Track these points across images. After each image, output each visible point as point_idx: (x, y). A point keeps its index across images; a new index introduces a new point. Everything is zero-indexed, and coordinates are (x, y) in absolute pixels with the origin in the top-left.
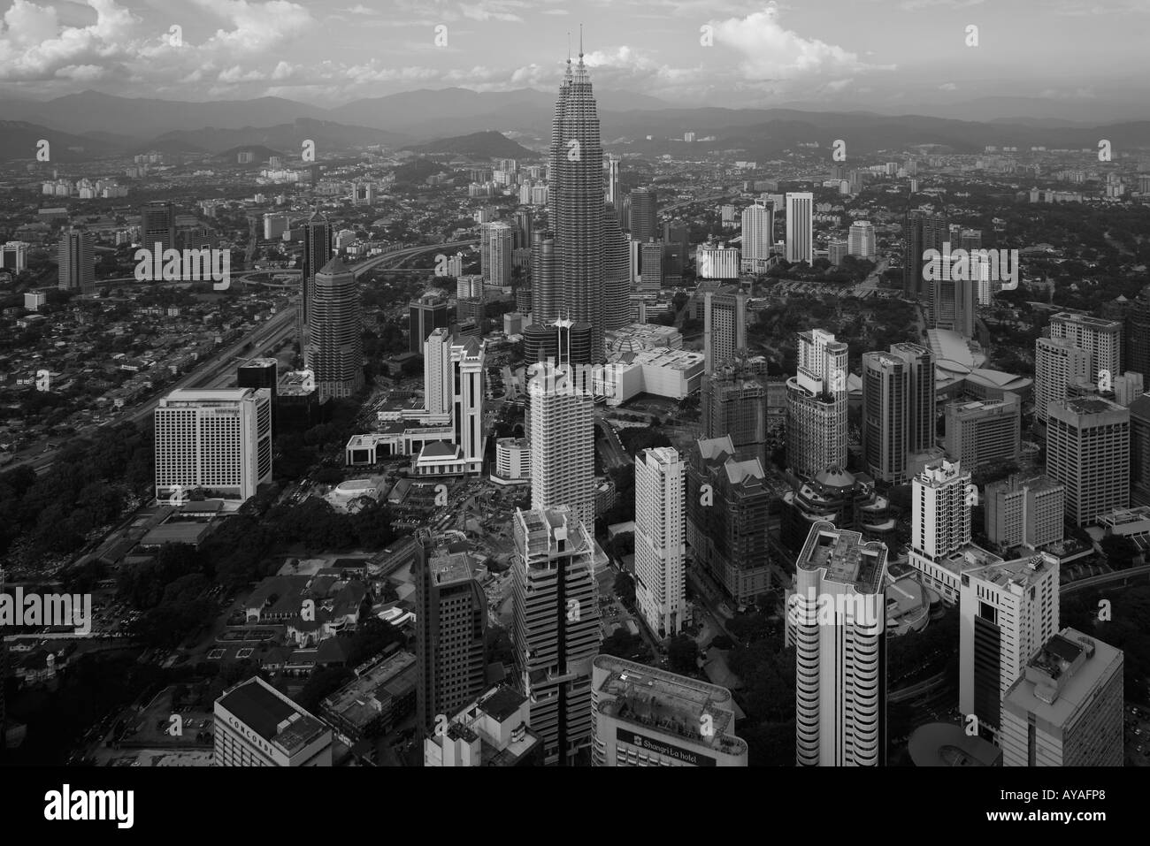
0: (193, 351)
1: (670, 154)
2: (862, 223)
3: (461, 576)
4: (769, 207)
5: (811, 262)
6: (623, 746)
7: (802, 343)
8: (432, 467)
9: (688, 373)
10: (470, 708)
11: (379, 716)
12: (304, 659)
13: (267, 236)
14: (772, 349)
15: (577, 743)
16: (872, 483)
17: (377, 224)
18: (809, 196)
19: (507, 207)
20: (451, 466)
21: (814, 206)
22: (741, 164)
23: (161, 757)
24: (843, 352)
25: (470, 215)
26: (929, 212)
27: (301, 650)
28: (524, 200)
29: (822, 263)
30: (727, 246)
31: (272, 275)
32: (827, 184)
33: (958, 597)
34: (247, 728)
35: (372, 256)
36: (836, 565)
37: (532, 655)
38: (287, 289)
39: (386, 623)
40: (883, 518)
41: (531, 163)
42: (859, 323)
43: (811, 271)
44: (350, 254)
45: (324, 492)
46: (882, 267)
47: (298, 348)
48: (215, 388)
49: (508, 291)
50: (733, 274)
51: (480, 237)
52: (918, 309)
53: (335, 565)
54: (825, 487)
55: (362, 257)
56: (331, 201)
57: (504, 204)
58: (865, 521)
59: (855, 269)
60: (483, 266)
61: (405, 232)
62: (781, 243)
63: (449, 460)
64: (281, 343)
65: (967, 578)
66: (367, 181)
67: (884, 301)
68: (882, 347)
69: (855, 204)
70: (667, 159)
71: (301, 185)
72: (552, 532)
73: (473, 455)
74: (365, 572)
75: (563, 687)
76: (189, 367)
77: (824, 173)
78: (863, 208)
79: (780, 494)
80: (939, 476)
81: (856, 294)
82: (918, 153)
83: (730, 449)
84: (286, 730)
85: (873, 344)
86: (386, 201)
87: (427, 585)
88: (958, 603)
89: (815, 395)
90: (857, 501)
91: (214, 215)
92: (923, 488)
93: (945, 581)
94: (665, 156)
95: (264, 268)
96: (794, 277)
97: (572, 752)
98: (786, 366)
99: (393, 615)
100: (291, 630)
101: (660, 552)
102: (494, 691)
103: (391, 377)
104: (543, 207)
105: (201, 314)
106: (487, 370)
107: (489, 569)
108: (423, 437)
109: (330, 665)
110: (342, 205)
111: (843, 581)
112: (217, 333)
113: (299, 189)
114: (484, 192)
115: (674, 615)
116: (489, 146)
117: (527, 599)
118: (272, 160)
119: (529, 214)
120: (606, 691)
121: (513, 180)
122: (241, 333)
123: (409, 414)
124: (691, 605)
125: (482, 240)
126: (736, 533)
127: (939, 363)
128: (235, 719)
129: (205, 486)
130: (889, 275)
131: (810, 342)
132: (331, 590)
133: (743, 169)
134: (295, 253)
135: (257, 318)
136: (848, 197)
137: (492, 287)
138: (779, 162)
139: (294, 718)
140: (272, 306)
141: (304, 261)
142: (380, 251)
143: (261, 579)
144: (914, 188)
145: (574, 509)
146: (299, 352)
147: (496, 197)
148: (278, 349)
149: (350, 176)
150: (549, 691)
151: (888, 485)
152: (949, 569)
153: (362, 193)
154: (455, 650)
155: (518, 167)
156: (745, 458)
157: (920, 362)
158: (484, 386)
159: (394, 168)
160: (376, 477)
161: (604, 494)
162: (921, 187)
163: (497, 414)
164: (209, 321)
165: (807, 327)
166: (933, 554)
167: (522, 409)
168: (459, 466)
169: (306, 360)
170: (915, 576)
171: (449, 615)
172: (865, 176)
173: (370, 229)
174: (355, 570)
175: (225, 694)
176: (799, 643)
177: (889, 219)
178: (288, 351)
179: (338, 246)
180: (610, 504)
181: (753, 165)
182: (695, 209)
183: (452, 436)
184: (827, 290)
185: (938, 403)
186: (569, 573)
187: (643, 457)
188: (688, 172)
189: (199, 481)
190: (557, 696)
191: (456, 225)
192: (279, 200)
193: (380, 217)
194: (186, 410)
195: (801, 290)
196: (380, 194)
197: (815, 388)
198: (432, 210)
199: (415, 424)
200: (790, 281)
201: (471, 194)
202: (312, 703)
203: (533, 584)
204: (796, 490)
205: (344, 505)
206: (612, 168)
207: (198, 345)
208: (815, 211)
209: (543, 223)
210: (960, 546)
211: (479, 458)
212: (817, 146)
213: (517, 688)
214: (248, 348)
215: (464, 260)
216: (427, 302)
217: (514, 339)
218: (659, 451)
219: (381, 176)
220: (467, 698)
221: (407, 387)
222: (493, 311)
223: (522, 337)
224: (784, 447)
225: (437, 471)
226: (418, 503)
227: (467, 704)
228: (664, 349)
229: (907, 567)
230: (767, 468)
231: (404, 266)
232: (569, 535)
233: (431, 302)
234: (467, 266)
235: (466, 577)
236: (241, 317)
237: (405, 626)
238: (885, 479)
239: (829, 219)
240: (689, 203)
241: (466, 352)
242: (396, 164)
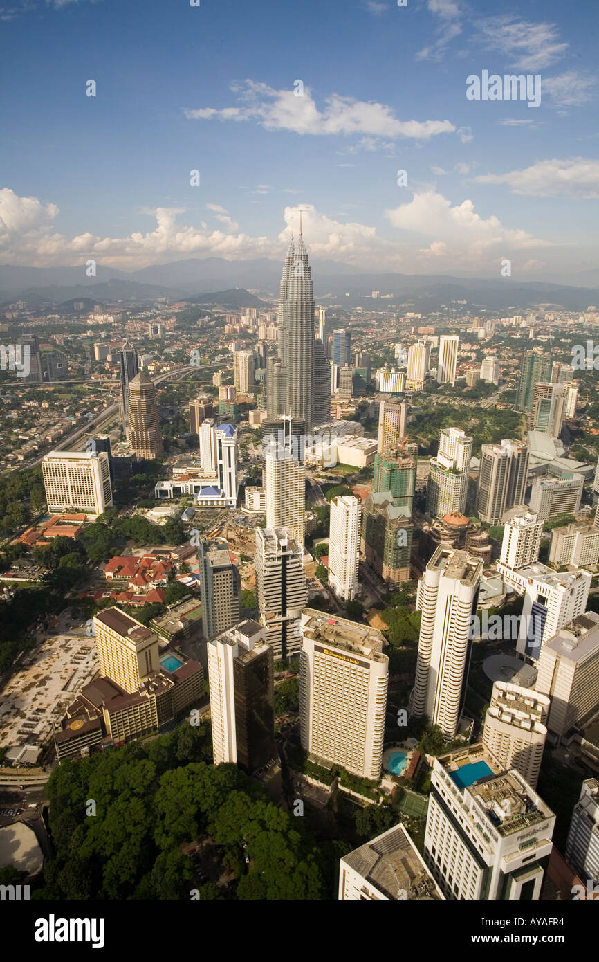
0: (60, 429)
1: (362, 306)
2: (492, 358)
3: (225, 562)
4: (428, 345)
5: (453, 383)
6: (318, 653)
7: (442, 436)
8: (207, 501)
9: (366, 452)
10: (232, 630)
11: (182, 629)
12: (140, 599)
13: (97, 358)
14: (423, 439)
15: (292, 650)
16: (479, 524)
17: (166, 351)
18: (456, 338)
19: (251, 341)
20: (218, 501)
21: (459, 345)
22: (410, 315)
23: (69, 640)
24: (469, 443)
25: (226, 346)
26: (539, 353)
27: (137, 595)
28: (262, 336)
29: (462, 384)
30: (397, 371)
31: (103, 383)
32: (470, 330)
33: (525, 591)
34: (112, 630)
35: (164, 372)
36: (451, 569)
37: (267, 605)
38: (112, 392)
39: (183, 584)
40: (484, 544)
41: (267, 311)
42: (483, 424)
43: (453, 389)
44: (150, 370)
45: (143, 512)
46: (504, 388)
47: (122, 429)
48: (75, 451)
49: (252, 396)
50: (400, 390)
51: (233, 361)
52: (524, 417)
53: (152, 552)
54: (449, 524)
55: (157, 372)
56: (135, 335)
57: (247, 338)
58: (472, 546)
59: (483, 389)
60: (235, 379)
61: (184, 357)
62: (434, 370)
63: (216, 498)
64: (112, 425)
65: (532, 580)
66: (159, 323)
67: (501, 412)
68: (497, 440)
69: (488, 345)
70: (359, 310)
71: (116, 325)
72: (279, 541)
73: (231, 496)
74: (170, 557)
75: (285, 622)
76: (59, 438)
77: (468, 322)
78: (493, 348)
79: (420, 527)
80: (523, 522)
81: (482, 406)
82: (538, 309)
83: (391, 500)
84: (132, 632)
85: (490, 438)
86: (172, 336)
87: (205, 566)
88: (524, 594)
89: (448, 469)
90: (469, 533)
91: (63, 344)
92: (511, 528)
93: (518, 581)
94: (358, 308)
95: (97, 379)
96: (441, 393)
97: (289, 654)
98: (431, 450)
99: (186, 580)
100: (131, 585)
101: (343, 556)
102: (245, 622)
103: (180, 448)
104: (275, 341)
105: (62, 406)
106: (239, 445)
107: (242, 560)
108: (200, 483)
109: (154, 603)
110: (143, 338)
111: (454, 578)
112: (73, 418)
113: (114, 327)
114: (235, 331)
115: (350, 590)
116: (237, 300)
117: (264, 577)
118: (96, 308)
119: (265, 347)
120: (309, 626)
121: (255, 322)
122: (87, 419)
123: (192, 470)
124: (361, 585)
125: (235, 363)
126: (391, 547)
127: (532, 452)
128: (105, 625)
129: (75, 506)
130: (506, 394)
131: (448, 435)
132: (152, 565)
133: (412, 318)
134: (116, 369)
135: (96, 410)
136: (484, 340)
137: (242, 394)
138: (437, 314)
139: (136, 627)
140: (104, 403)
141: (121, 374)
142: (169, 369)
143: (112, 558)
144: (531, 335)
145: (293, 529)
146: (122, 431)
147: (243, 333)
148: (110, 429)
149: (147, 319)
150: (277, 624)
151: (489, 525)
152: (521, 575)
153: (155, 331)
154: (223, 600)
155: (258, 314)
156: (400, 505)
157: (520, 452)
158: (237, 455)
159: (176, 314)
160: (174, 506)
161: (311, 521)
162: (536, 335)
163: (245, 472)
164: (67, 411)
165: (447, 426)
166: (513, 567)
167: (261, 469)
168: (223, 501)
169: (127, 437)
170: (500, 577)
171: (219, 582)
172: (497, 326)
173: (161, 354)
174: (164, 556)
175: (98, 613)
176: (423, 609)
177: (511, 355)
178: (117, 430)
179: (142, 365)
180: (314, 527)
181: (419, 316)
182: (377, 345)
183: (218, 484)
184: (463, 403)
185: (529, 478)
186: (288, 564)
187: (336, 501)
188: (373, 319)
189: (72, 504)
190: (281, 626)
191: (217, 352)
192: (103, 334)
193: (167, 347)
194: (60, 463)
195: (445, 402)
196: (167, 331)
197: (448, 464)
198: (201, 342)
199: (195, 476)
200: (437, 396)
201: (227, 332)
202: (146, 622)
203: (266, 569)
204: (430, 524)
205: (156, 520)
206: (321, 316)
207: (62, 425)
208: (459, 348)
209: (274, 352)
210: (530, 563)
211: (234, 497)
212: (465, 302)
213: (258, 621)
214: (92, 428)
215: (223, 376)
216: (200, 402)
217: (255, 427)
218: (346, 498)
219: (167, 319)
220: (230, 625)
221: (189, 455)
222: (243, 409)
223: (260, 426)
224: (425, 500)
225: (209, 504)
226: (199, 521)
227: (230, 627)
228: (352, 436)
229: (494, 572)
230: (413, 512)
231: (185, 378)
232: (289, 544)
233: (202, 402)
234: (225, 380)
235: (228, 563)
236: (86, 409)
237: (194, 587)
238: (488, 522)
239: (469, 354)
240: (374, 340)
241: (225, 434)
242: (176, 311)
